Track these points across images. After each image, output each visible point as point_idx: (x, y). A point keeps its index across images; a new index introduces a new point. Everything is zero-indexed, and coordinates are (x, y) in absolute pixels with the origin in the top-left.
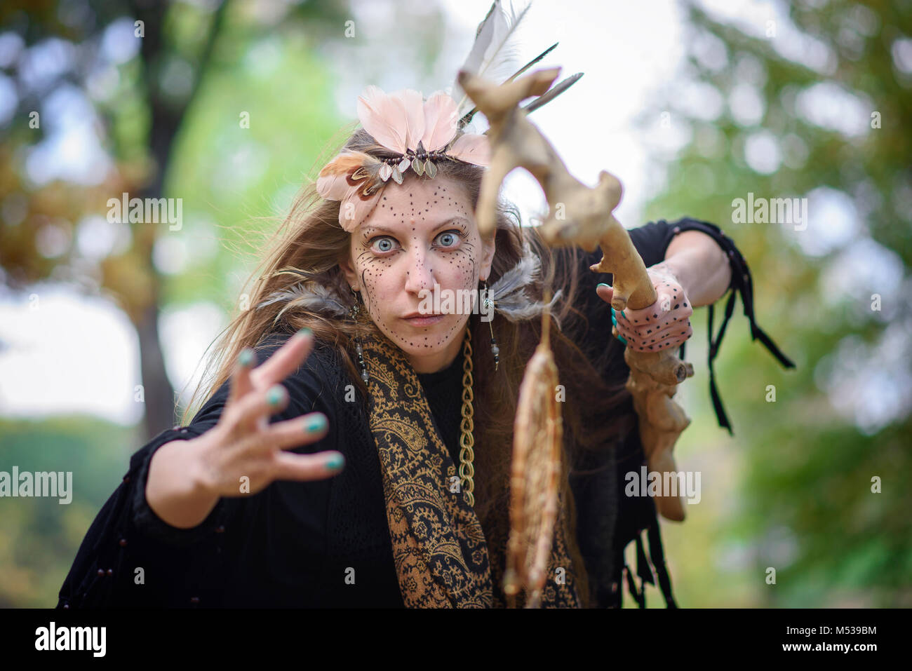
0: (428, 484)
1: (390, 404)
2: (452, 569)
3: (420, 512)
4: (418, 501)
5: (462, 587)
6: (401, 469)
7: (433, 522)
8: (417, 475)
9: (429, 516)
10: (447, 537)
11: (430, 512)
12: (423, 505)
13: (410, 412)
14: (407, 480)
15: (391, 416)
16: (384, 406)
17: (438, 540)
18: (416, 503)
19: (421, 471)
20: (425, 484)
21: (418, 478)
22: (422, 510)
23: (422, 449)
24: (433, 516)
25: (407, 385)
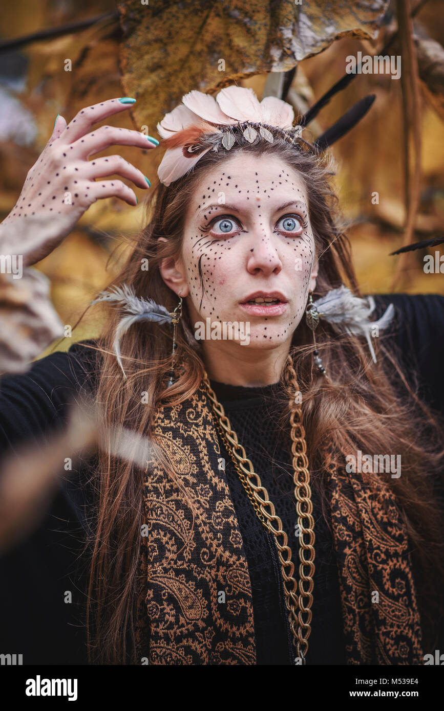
0: (180, 511)
1: (166, 421)
2: (165, 606)
3: (159, 534)
4: (161, 523)
5: (168, 628)
6: (155, 485)
7: (169, 551)
8: (172, 498)
9: (167, 543)
10: (178, 572)
11: (170, 539)
12: (166, 530)
13: (186, 436)
14: (158, 497)
15: (164, 433)
16: (160, 421)
17: (166, 570)
18: (158, 524)
19: (178, 496)
20: (177, 510)
21: (172, 501)
22: (162, 533)
23: (187, 474)
24: (172, 545)
25: (190, 410)
